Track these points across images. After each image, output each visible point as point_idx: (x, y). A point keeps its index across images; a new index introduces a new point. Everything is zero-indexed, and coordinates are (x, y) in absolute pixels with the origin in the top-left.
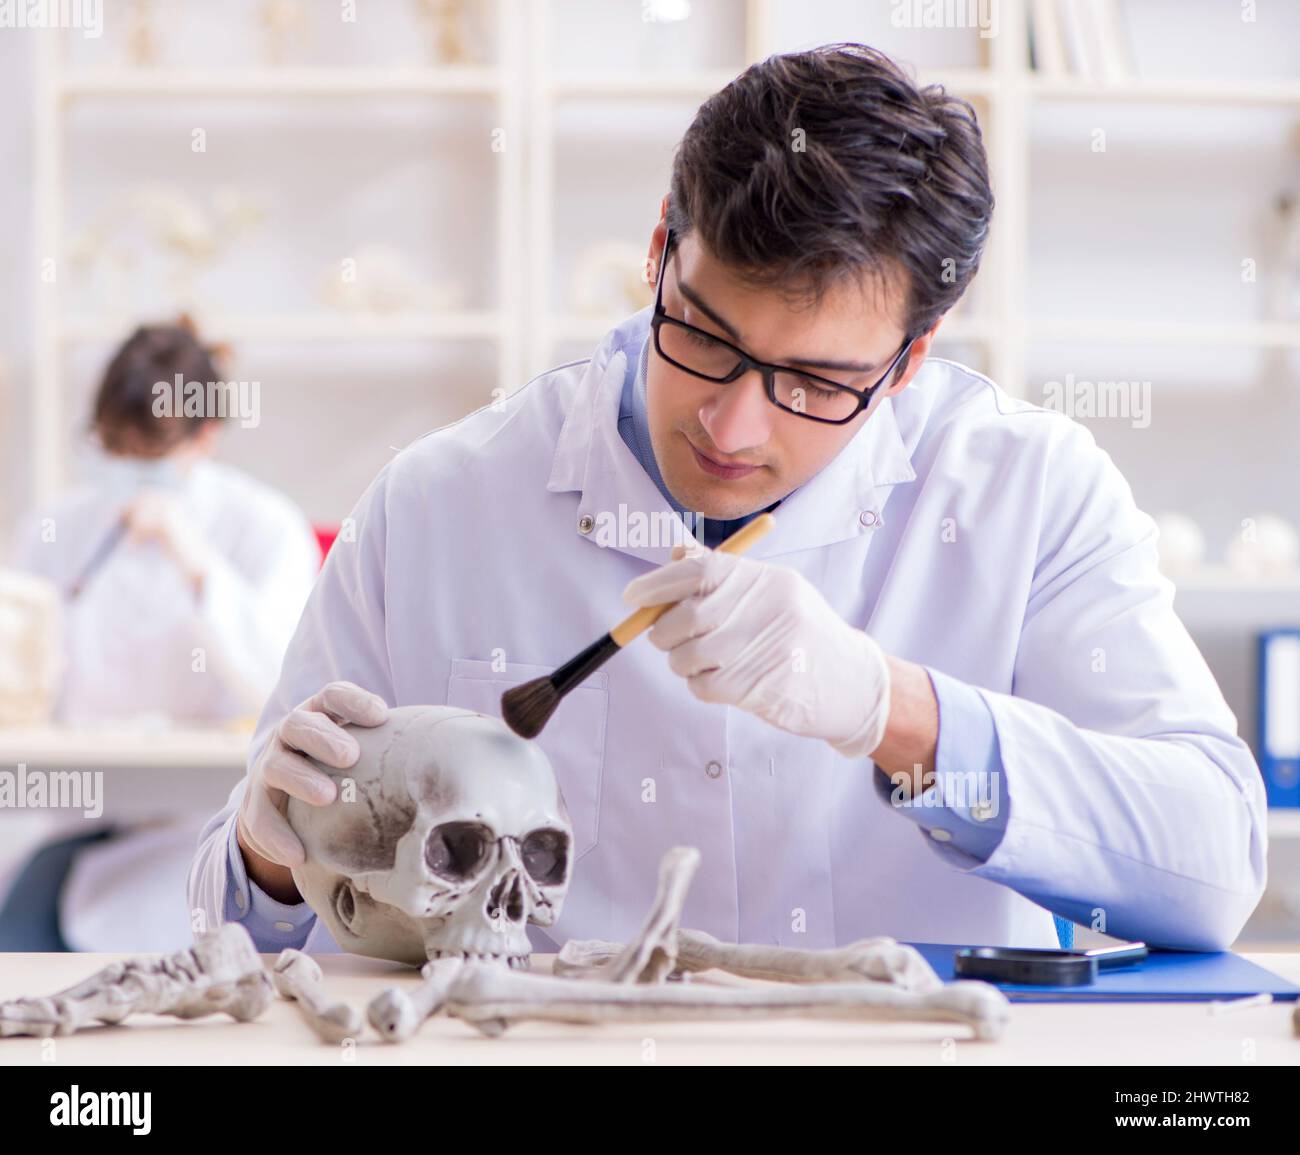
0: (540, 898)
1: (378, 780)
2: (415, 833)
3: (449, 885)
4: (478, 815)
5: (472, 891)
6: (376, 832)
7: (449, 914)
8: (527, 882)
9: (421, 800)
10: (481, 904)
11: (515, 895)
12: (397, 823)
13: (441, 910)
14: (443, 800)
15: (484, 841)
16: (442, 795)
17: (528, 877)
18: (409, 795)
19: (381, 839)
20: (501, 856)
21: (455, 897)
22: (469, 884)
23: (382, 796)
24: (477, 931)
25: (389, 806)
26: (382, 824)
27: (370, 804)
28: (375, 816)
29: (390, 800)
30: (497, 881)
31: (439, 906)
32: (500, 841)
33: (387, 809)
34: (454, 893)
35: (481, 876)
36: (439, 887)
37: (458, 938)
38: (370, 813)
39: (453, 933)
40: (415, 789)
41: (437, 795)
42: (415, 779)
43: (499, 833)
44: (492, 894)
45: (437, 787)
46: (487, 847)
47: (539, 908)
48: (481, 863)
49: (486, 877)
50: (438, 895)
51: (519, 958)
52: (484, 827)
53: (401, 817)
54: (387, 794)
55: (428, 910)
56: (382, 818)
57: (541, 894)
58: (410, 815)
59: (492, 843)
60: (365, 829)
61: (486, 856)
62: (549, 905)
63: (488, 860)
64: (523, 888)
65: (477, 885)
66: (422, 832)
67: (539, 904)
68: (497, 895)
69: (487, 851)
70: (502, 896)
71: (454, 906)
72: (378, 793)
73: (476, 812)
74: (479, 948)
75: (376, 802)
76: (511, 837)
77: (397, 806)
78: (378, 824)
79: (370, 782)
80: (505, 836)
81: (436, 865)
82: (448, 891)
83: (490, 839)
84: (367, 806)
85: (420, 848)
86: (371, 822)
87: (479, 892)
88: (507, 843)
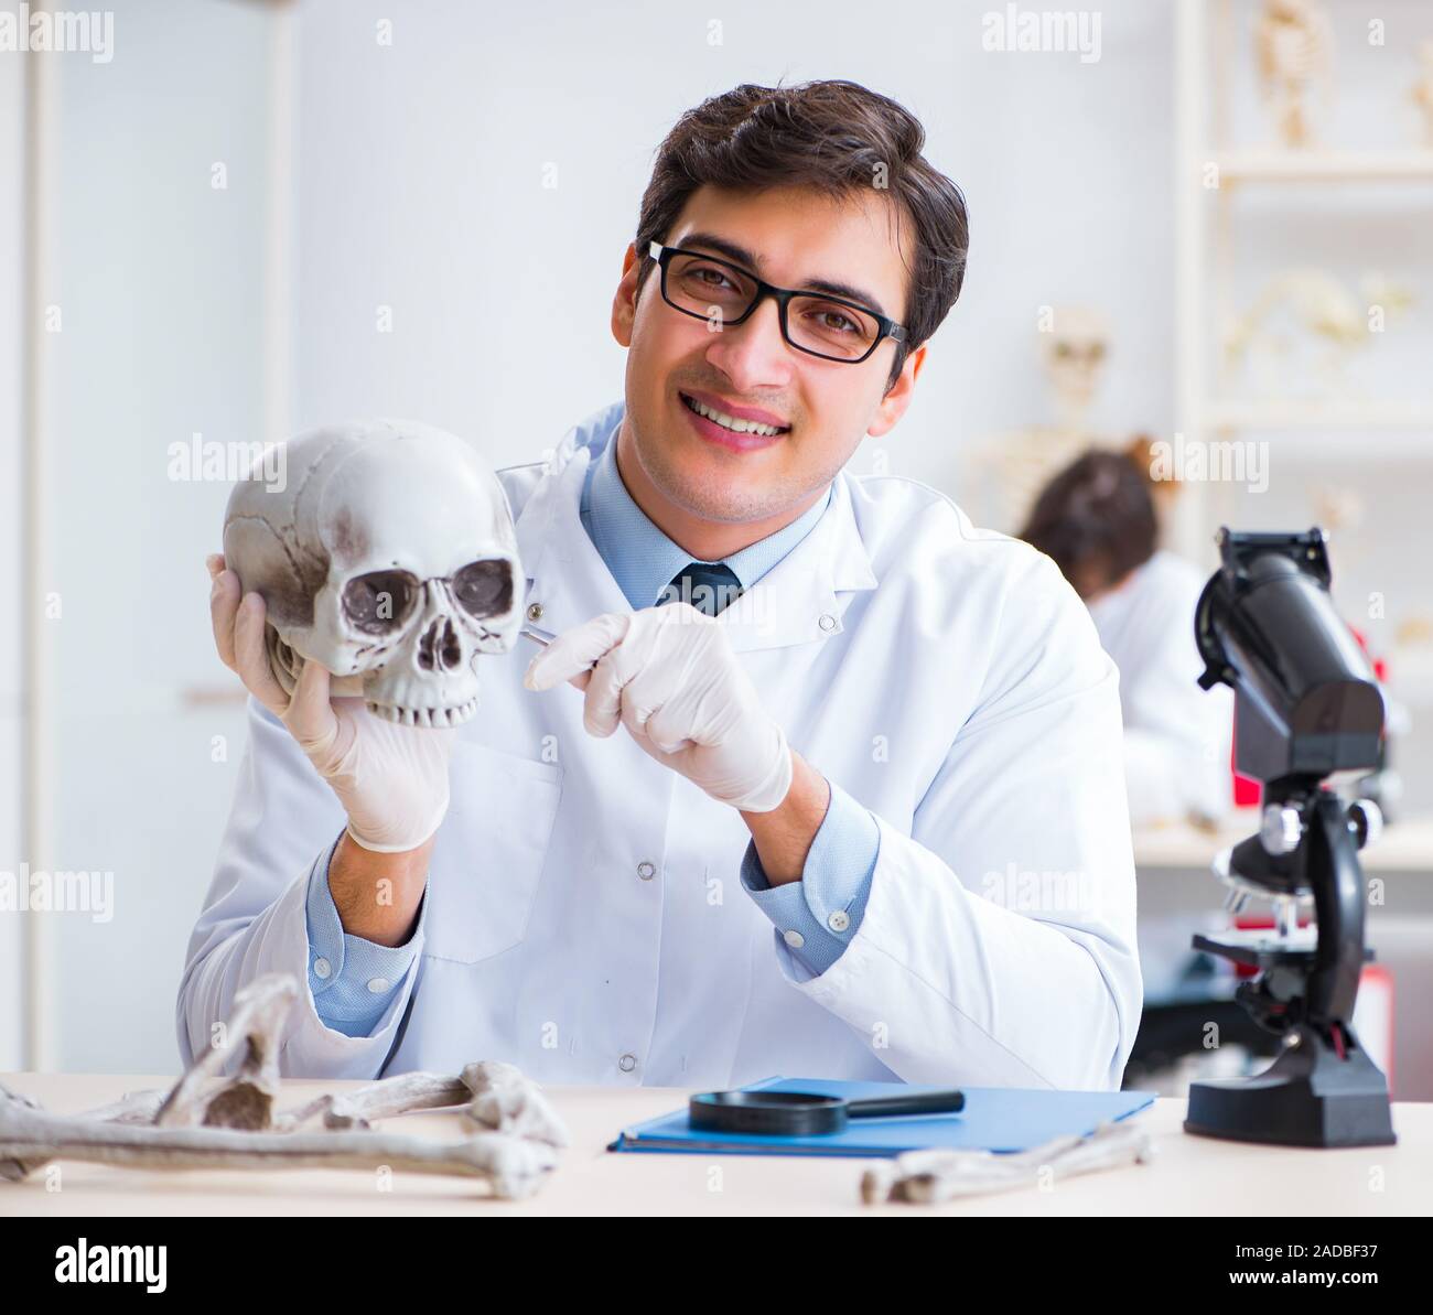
0: (483, 633)
1: (292, 526)
2: (330, 588)
3: (374, 640)
4: (395, 563)
5: (400, 641)
6: (297, 580)
7: (381, 666)
8: (463, 621)
9: (334, 549)
10: (409, 656)
11: (450, 637)
12: (316, 572)
13: (370, 664)
14: (356, 549)
15: (410, 585)
16: (355, 543)
17: (465, 615)
18: (322, 544)
19: (304, 587)
20: (428, 600)
21: (382, 650)
22: (396, 635)
23: (297, 543)
24: (409, 685)
25: (304, 554)
26: (303, 572)
27: (287, 550)
28: (294, 564)
29: (306, 548)
30: (425, 629)
31: (365, 662)
32: (425, 584)
33: (304, 558)
34: (380, 646)
35: (408, 625)
36: (361, 643)
37: (390, 695)
38: (288, 561)
39: (386, 687)
40: (327, 537)
41: (350, 543)
42: (327, 526)
43: (422, 577)
44: (422, 642)
45: (351, 536)
46: (413, 590)
47: (486, 641)
48: (408, 609)
49: (415, 625)
50: (363, 650)
51: (460, 708)
52: (405, 573)
53: (318, 566)
54: (302, 542)
55: (354, 667)
56: (301, 567)
57: (483, 629)
58: (325, 563)
59: (418, 587)
60: (287, 576)
61: (413, 600)
62: (497, 636)
63: (415, 605)
64: (457, 628)
65: (405, 635)
66: (336, 586)
67: (484, 638)
68: (428, 641)
69: (413, 595)
70: (435, 642)
71: (383, 658)
72: (293, 540)
73: (392, 560)
74: (413, 704)
75: (293, 550)
76: (437, 579)
77: (312, 555)
78: (298, 572)
79: (285, 529)
80: (430, 579)
81: (361, 615)
82: (373, 646)
83: (414, 583)
84: (285, 554)
85: (336, 604)
86: (291, 570)
87: (408, 641)
88: (433, 585)
